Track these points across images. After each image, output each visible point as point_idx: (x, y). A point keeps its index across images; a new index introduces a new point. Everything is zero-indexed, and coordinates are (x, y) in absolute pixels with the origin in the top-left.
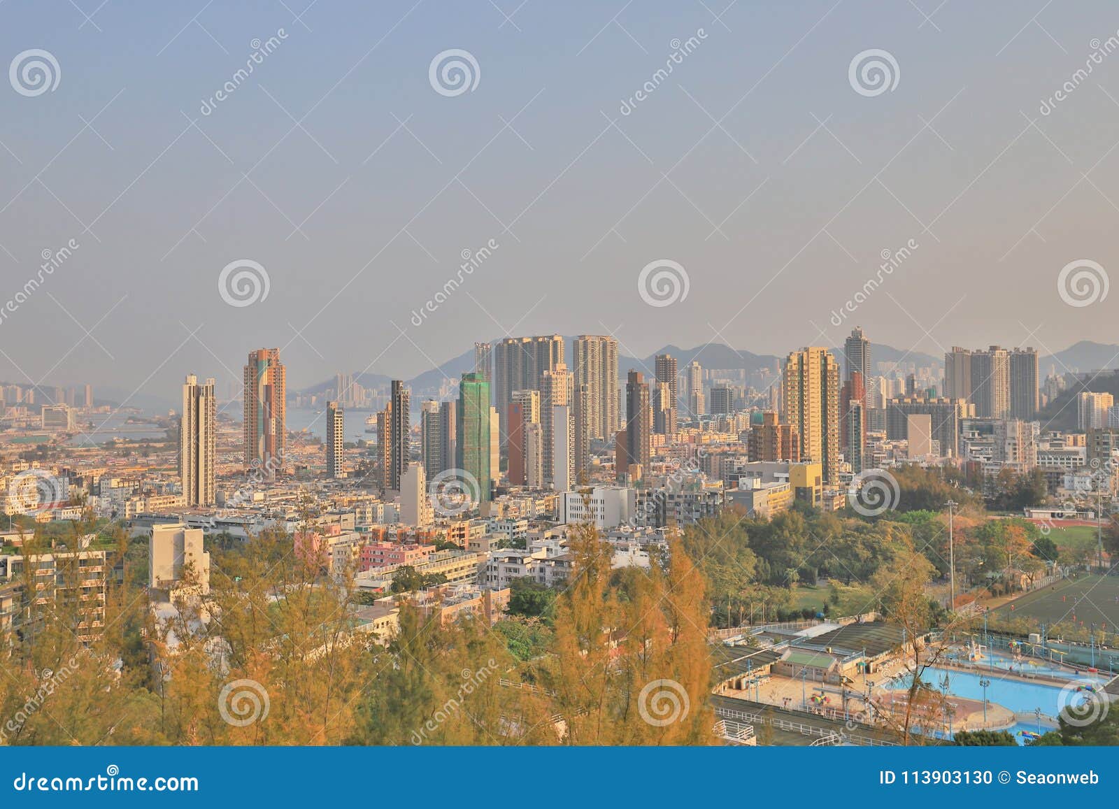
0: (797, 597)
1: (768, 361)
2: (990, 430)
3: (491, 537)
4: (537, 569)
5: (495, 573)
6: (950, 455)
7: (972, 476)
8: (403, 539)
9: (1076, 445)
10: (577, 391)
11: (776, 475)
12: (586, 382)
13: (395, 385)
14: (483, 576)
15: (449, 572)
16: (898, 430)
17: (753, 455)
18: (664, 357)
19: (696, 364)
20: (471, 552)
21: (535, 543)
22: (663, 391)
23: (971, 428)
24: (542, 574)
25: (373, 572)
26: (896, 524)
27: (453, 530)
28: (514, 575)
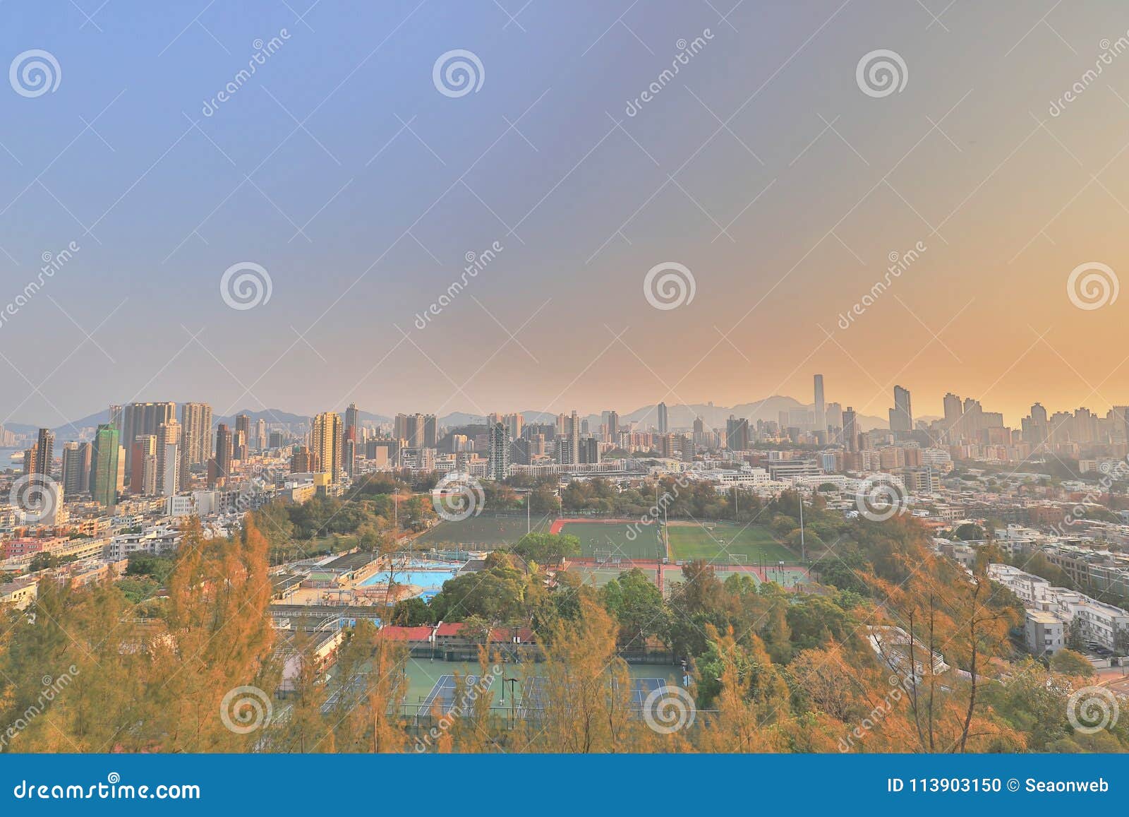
0: (316, 544)
1: (304, 419)
2: (415, 453)
3: (115, 528)
4: (149, 546)
5: (116, 550)
6: (396, 466)
7: (406, 475)
8: (42, 535)
9: (452, 459)
10: (183, 435)
11: (306, 480)
12: (189, 430)
13: (42, 432)
14: (107, 553)
15: (80, 553)
16: (371, 454)
17: (293, 470)
18: (242, 416)
19: (261, 420)
20: (98, 538)
21: (148, 529)
22: (240, 435)
23: (406, 452)
24: (153, 548)
25: (14, 559)
26: (369, 501)
27: (85, 525)
28: (132, 550)
